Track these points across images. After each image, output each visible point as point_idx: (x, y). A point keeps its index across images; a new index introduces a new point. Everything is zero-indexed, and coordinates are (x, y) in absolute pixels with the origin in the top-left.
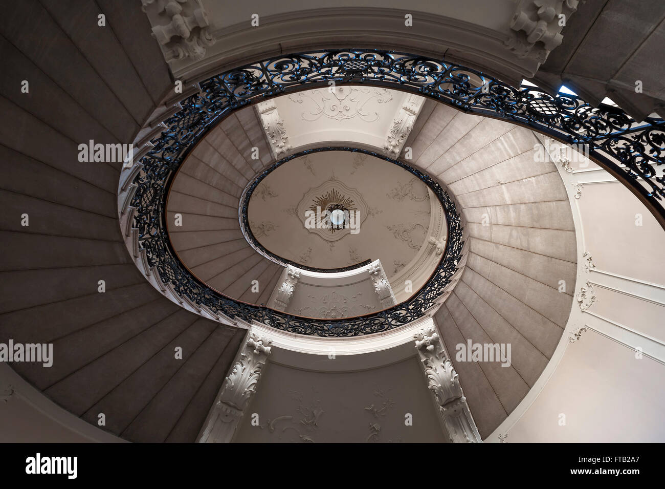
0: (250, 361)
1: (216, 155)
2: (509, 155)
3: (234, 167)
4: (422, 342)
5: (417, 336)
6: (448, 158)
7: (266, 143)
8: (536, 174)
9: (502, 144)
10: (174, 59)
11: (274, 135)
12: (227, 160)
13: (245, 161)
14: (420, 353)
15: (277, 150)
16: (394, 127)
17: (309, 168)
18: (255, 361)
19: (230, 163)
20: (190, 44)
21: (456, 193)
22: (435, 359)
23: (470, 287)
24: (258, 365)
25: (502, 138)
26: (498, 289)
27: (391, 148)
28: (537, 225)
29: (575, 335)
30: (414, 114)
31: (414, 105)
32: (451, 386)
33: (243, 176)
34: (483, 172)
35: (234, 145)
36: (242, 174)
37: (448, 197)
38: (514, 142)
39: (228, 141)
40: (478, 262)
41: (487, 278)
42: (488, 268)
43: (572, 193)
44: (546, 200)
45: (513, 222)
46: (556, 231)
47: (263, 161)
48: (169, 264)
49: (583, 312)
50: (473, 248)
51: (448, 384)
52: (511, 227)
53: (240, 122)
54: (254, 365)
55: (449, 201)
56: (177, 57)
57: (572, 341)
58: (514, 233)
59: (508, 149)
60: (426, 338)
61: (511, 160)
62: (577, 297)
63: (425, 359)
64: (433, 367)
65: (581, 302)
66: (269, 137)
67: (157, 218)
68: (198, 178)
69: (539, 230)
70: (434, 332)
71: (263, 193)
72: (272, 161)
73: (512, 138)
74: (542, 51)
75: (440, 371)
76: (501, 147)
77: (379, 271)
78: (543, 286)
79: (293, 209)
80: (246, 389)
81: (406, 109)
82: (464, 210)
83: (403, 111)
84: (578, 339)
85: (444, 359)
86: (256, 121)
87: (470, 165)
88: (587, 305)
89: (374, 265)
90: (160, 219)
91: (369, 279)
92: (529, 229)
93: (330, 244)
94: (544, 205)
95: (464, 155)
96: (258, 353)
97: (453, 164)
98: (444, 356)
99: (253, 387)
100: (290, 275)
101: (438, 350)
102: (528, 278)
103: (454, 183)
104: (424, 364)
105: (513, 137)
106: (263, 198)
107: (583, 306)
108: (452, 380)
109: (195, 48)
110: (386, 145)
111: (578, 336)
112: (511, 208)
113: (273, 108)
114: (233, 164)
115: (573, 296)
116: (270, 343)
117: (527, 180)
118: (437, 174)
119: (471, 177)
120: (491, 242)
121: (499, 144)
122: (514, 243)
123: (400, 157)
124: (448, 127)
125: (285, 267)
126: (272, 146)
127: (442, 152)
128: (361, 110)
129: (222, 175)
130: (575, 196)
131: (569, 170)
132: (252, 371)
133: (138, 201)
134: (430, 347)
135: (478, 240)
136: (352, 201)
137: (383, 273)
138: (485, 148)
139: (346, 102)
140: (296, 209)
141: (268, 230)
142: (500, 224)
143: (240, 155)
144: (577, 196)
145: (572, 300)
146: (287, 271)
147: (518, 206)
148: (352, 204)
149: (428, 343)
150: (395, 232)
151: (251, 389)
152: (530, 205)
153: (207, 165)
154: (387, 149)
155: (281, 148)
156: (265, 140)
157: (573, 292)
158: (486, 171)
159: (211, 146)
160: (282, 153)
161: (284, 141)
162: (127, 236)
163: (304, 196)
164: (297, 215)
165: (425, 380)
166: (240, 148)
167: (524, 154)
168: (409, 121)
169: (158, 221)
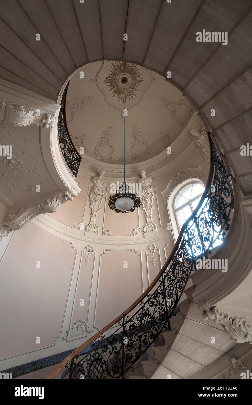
136: (132, 97)
148: (130, 97)
150: (107, 132)
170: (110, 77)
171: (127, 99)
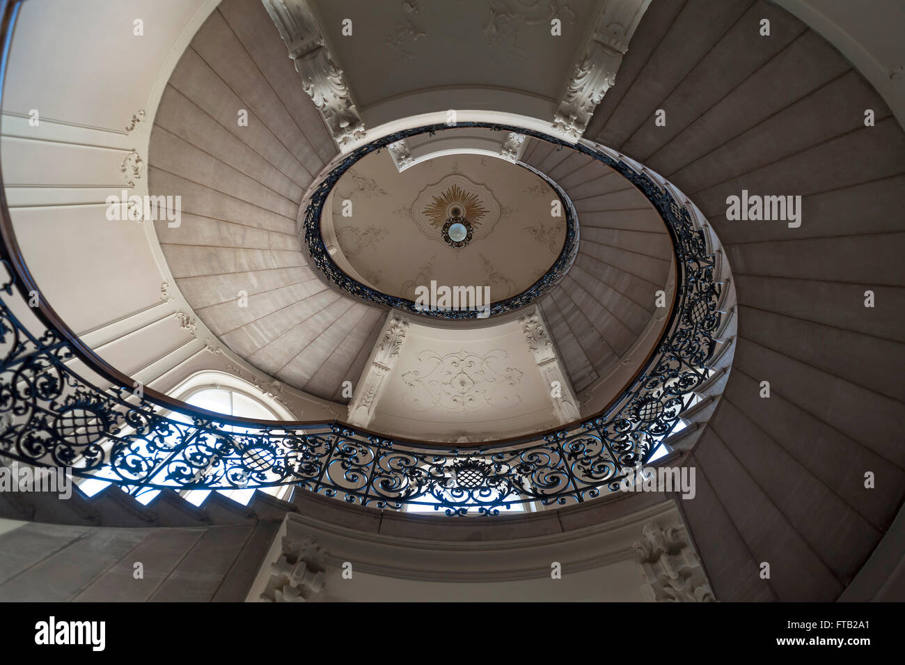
0: (582, 106)
1: (605, 302)
2: (256, 325)
3: (585, 291)
4: (356, 130)
5: (362, 136)
6: (330, 316)
7: (547, 321)
8: (221, 306)
9: (266, 336)
10: (677, 528)
11: (539, 336)
12: (592, 297)
13: (572, 298)
14: (357, 115)
15: (535, 318)
16: (398, 348)
17: (487, 263)
18: (576, 105)
19: (590, 294)
20: (661, 547)
21: (318, 281)
22: (337, 109)
23: (292, 181)
24: (572, 100)
25: (268, 342)
26: (254, 177)
27: (401, 324)
28: (212, 251)
29: (138, 121)
30: (376, 364)
31: (377, 372)
32: (313, 77)
33: (574, 280)
34: (286, 305)
35: (585, 315)
36: (576, 282)
37: (325, 270)
38: (252, 338)
39: (592, 319)
40: (283, 208)
41: (269, 190)
42: (268, 201)
43: (173, 289)
44: (203, 278)
45: (242, 253)
46: (185, 243)
47: (551, 299)
48: (677, 220)
49: (133, 150)
50: (292, 224)
51: (318, 78)
52: (244, 246)
53: (578, 341)
54: (577, 101)
55: (324, 265)
56: (674, 531)
57: (142, 112)
58: (239, 241)
59: (258, 330)
60: (351, 136)
61: (253, 319)
62: (143, 166)
63: (350, 108)
64: (338, 99)
65: (137, 161)
66: (545, 332)
67: (687, 280)
68: (627, 274)
69: (207, 244)
70: (340, 143)
71: (543, 232)
72: (540, 302)
73: (256, 343)
74: (288, 552)
75: (329, 95)
76: (266, 332)
77: (400, 160)
78: (193, 179)
79: (506, 213)
80: (589, 72)
81: (387, 369)
82: (307, 264)
83: (390, 366)
84: (135, 117)
85: (325, 109)
86: (559, 344)
87: (303, 311)
88: (130, 159)
89: (406, 166)
90: (683, 278)
91: (412, 149)
92: (221, 245)
93: (458, 172)
94: (206, 272)
95: (312, 321)
96: (571, 116)
97: (324, 311)
98: (325, 112)
99: (579, 75)
100: (514, 153)
101: (334, 120)
102: (214, 188)
103: (319, 291)
104: (352, 102)
105: (253, 343)
106: (543, 226)
107: (134, 157)
108: (312, 85)
109: (654, 541)
110: (406, 328)
111: (135, 120)
112: (246, 267)
113: (541, 365)
114: (586, 293)
115: (149, 165)
116: (555, 126)
117: (231, 299)
118: (343, 298)
119: (300, 299)
120: (268, 231)
121: (270, 335)
122: (239, 230)
123: (388, 312)
124: (333, 349)
125: (521, 161)
126: (541, 322)
127: (338, 322)
128: (439, 363)
129: (600, 280)
130: (168, 286)
131: (180, 314)
132: (579, 93)
133: (711, 313)
134: (344, 125)
135: (287, 232)
136: (432, 224)
137: (394, 157)
138: (286, 331)
139: (455, 370)
140: (501, 213)
141: (537, 187)
142: (259, 251)
143: (578, 305)
144: (165, 286)
145: (149, 161)
146: (517, 156)
147: (238, 270)
148: (433, 221)
149: (348, 131)
150: (375, 187)
151: (581, 73)
152: (223, 272)
153: (615, 290)
154: (405, 323)
155: (531, 321)
156: (548, 324)
157: (149, 170)
158: (283, 306)
159: (611, 313)
160: (530, 315)
161: (528, 328)
162: (728, 280)
163: (492, 230)
164: (501, 206)
165: (347, 81)
166: (578, 313)
167: (238, 326)
168: (380, 356)
169: (687, 276)
170: (460, 192)
171: (430, 217)
